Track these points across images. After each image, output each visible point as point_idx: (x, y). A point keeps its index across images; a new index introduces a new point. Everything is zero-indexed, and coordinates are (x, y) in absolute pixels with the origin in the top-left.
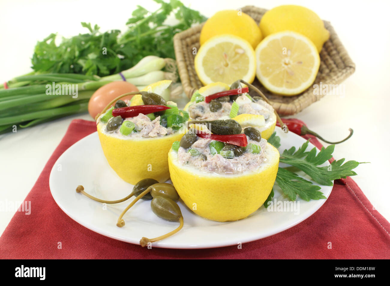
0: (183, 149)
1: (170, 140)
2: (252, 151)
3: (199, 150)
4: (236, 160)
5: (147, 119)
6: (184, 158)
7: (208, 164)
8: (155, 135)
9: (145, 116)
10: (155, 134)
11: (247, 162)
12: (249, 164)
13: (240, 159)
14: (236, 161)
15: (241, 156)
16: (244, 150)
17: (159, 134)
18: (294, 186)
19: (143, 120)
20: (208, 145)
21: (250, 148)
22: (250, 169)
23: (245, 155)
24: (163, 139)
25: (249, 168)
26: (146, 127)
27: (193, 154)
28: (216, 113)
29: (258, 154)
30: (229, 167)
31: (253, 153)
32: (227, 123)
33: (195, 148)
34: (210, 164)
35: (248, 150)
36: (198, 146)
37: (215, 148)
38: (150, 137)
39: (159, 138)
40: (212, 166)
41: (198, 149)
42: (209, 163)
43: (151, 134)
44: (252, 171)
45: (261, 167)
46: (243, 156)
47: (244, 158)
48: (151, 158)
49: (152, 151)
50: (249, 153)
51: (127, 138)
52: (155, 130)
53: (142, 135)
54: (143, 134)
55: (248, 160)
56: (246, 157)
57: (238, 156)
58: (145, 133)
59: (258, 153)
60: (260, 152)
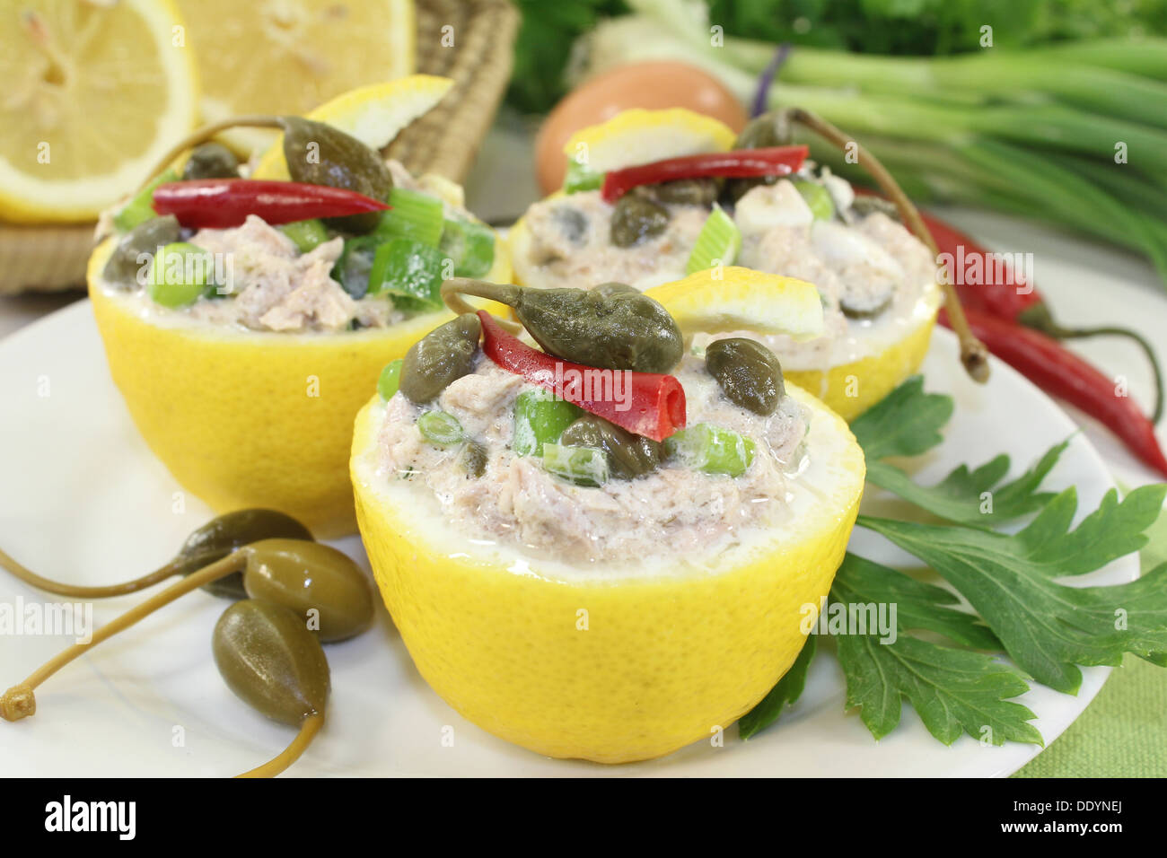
0: (405, 404)
1: (354, 355)
2: (703, 461)
3: (463, 423)
4: (615, 496)
5: (277, 244)
6: (397, 449)
7: (481, 495)
8: (288, 324)
9: (270, 230)
10: (293, 315)
11: (668, 514)
12: (674, 523)
13: (632, 495)
14: (609, 505)
15: (646, 478)
16: (665, 454)
17: (312, 321)
18: (913, 662)
19: (258, 246)
20: (511, 403)
21: (697, 447)
22: (676, 550)
23: (662, 478)
24: (331, 344)
25: (670, 544)
26: (262, 281)
27: (432, 435)
28: (633, 255)
29: (733, 477)
30: (565, 527)
31: (711, 469)
32: (608, 313)
33: (449, 409)
34: (489, 496)
35: (689, 454)
36: (460, 403)
37: (533, 424)
38: (266, 329)
39: (309, 340)
40: (499, 508)
41: (460, 413)
42: (488, 493)
43: (275, 318)
44: (683, 562)
45: (737, 544)
46: (654, 482)
47: (655, 492)
48: (268, 423)
49: (271, 392)
50: (688, 470)
51: (171, 322)
52: (295, 300)
53: (242, 316)
54: (246, 313)
55: (673, 505)
56: (664, 488)
57: (630, 480)
58: (252, 309)
59: (738, 473)
60: (748, 471)
